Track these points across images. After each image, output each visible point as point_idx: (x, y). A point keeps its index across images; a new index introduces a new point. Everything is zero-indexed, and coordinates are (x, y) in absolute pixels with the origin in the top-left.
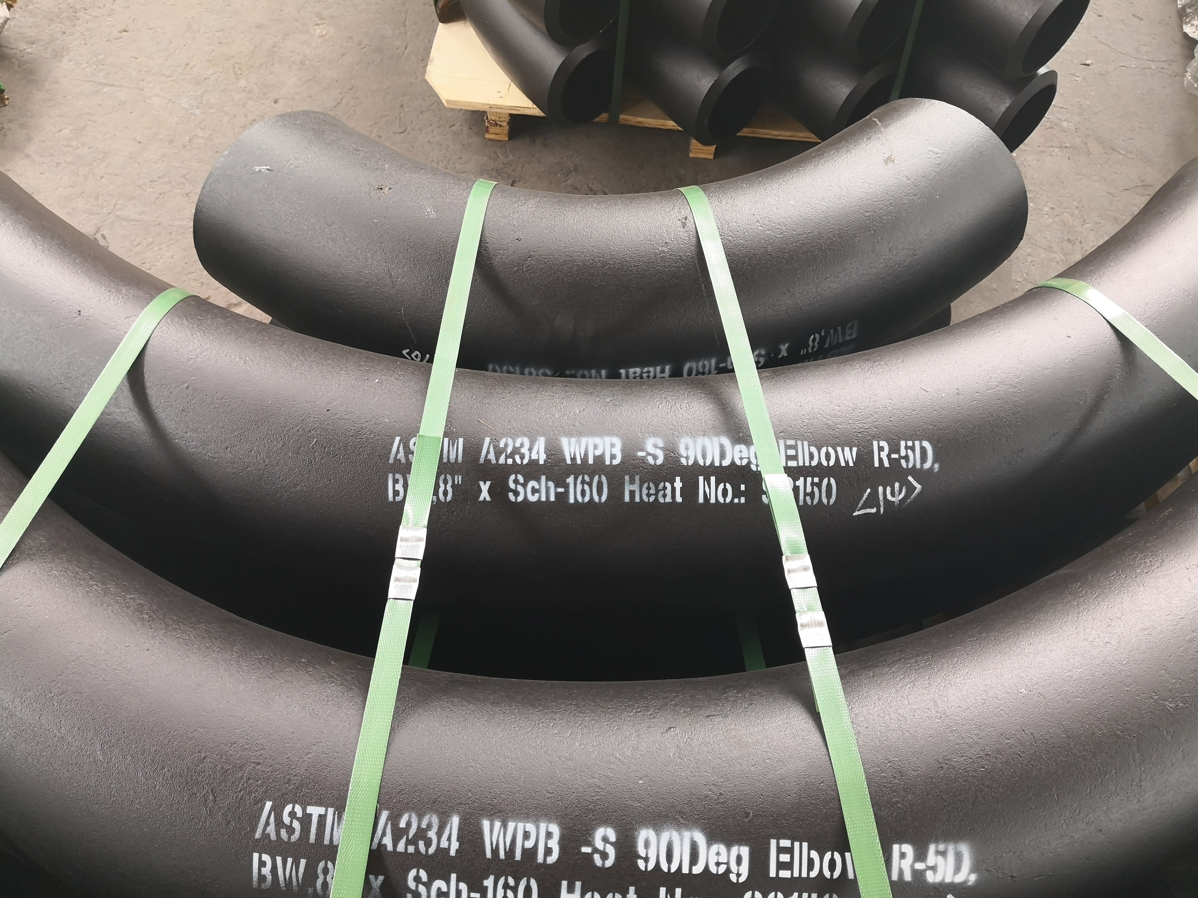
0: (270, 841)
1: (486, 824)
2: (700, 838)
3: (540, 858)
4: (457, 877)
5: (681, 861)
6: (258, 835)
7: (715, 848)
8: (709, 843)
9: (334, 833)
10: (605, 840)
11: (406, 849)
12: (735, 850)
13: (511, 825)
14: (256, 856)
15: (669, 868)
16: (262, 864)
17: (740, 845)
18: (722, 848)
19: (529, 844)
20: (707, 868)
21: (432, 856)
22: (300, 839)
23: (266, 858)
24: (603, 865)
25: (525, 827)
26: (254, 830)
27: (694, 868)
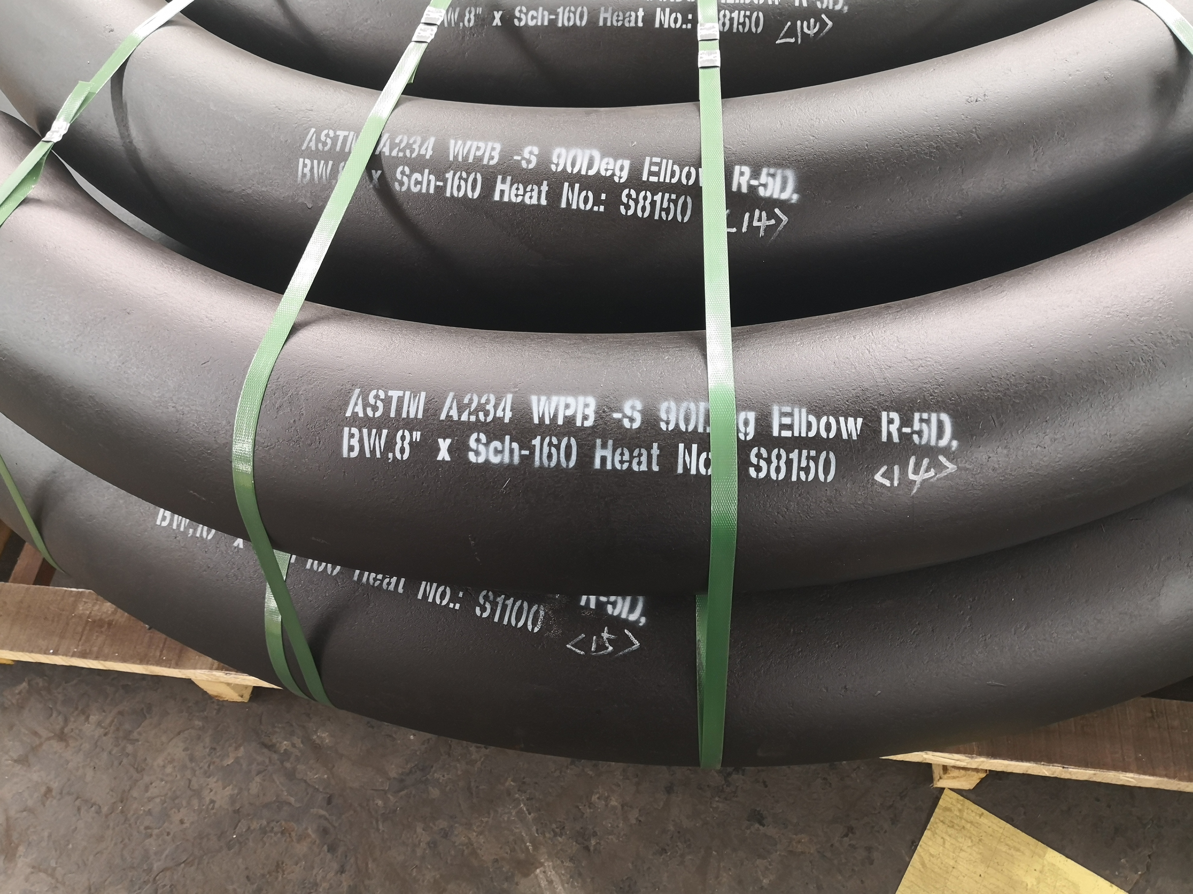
0: (312, 151)
1: (452, 142)
2: (597, 154)
3: (485, 162)
4: (429, 171)
5: (581, 166)
6: (303, 148)
7: (606, 160)
8: (603, 156)
9: (352, 145)
10: (531, 153)
11: (398, 154)
12: (619, 163)
13: (469, 143)
14: (301, 160)
15: (572, 171)
16: (305, 165)
17: (623, 159)
18: (611, 161)
19: (479, 153)
20: (598, 172)
21: (414, 159)
22: (331, 149)
23: (308, 161)
24: (528, 167)
25: (478, 144)
26: (302, 145)
27: (589, 171)
